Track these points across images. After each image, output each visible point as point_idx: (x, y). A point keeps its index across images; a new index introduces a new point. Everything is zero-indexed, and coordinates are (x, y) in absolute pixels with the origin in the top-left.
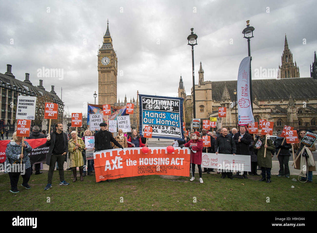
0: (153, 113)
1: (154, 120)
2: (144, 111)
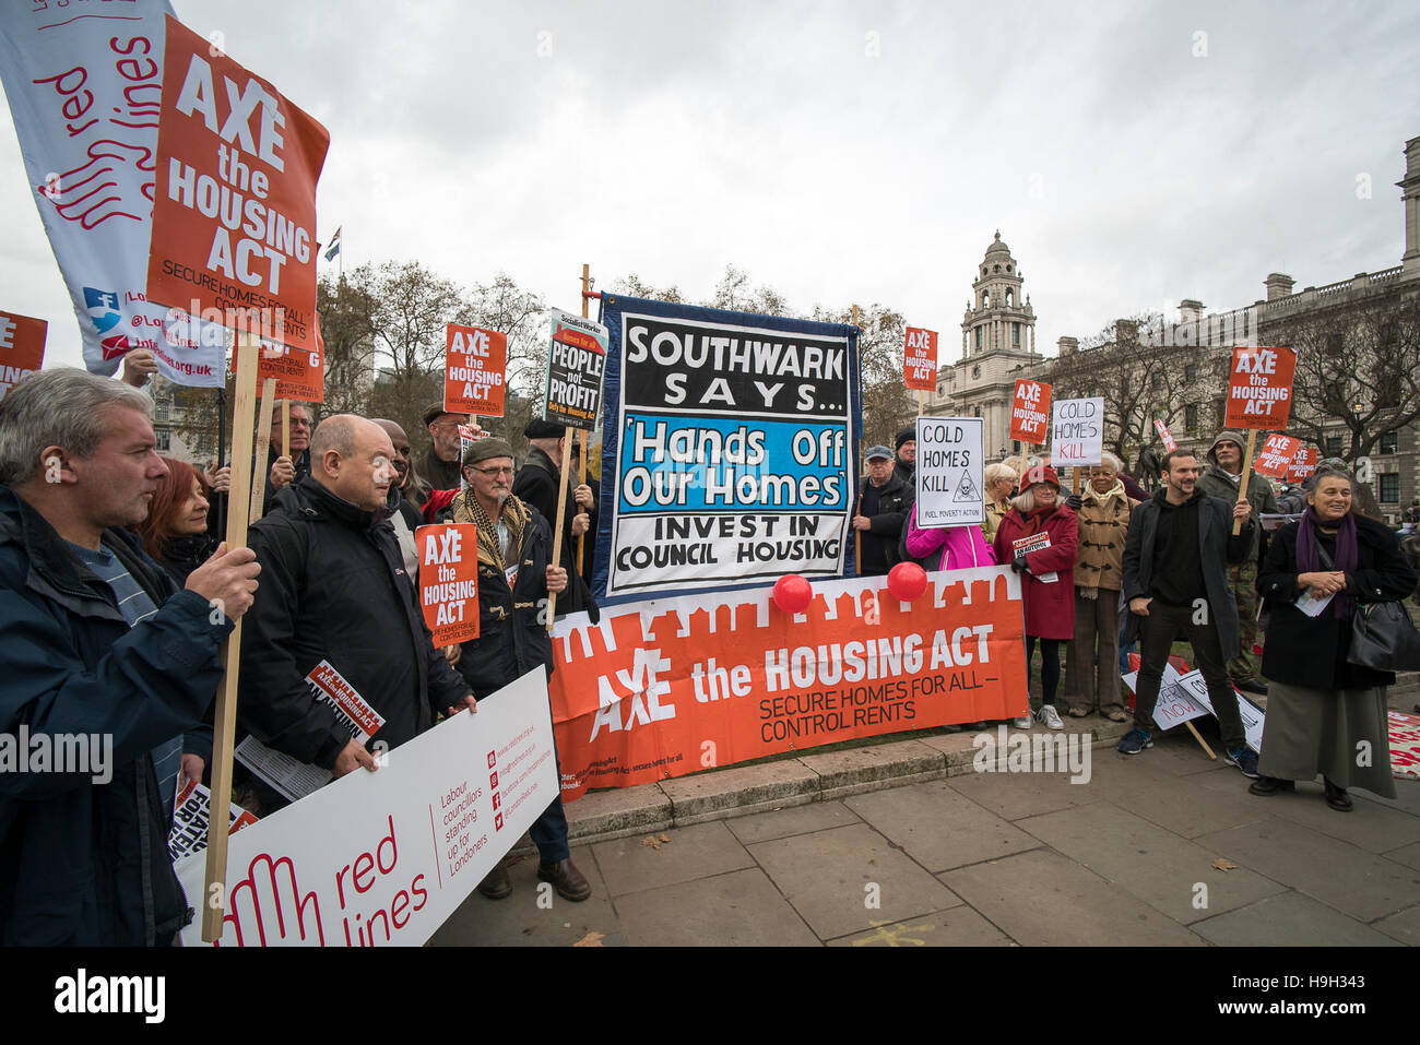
0: (690, 434)
2: (630, 421)
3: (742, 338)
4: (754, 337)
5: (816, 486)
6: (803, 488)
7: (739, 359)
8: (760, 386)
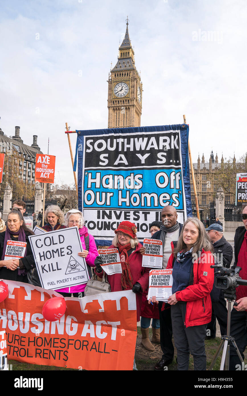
0: (111, 177)
1: (112, 194)
2: (86, 173)
3: (129, 138)
4: (134, 137)
5: (168, 197)
6: (161, 198)
7: (128, 146)
8: (139, 155)
